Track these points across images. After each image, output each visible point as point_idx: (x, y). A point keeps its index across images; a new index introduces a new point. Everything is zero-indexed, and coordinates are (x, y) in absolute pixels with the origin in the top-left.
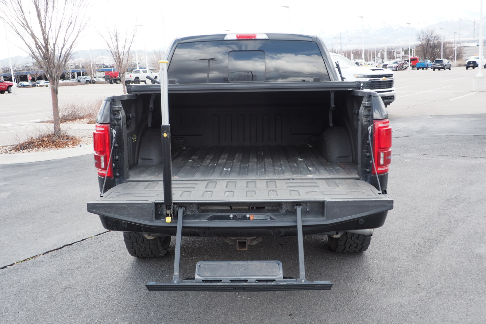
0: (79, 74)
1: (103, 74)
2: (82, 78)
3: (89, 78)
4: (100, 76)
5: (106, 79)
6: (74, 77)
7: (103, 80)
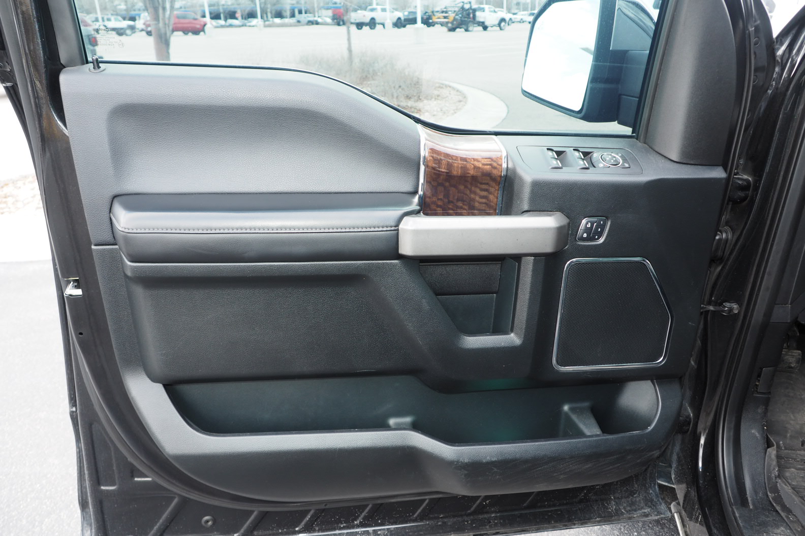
0: (300, 12)
1: (330, 13)
2: (304, 17)
3: (310, 17)
4: (326, 16)
5: (333, 19)
6: (293, 15)
7: (329, 20)
